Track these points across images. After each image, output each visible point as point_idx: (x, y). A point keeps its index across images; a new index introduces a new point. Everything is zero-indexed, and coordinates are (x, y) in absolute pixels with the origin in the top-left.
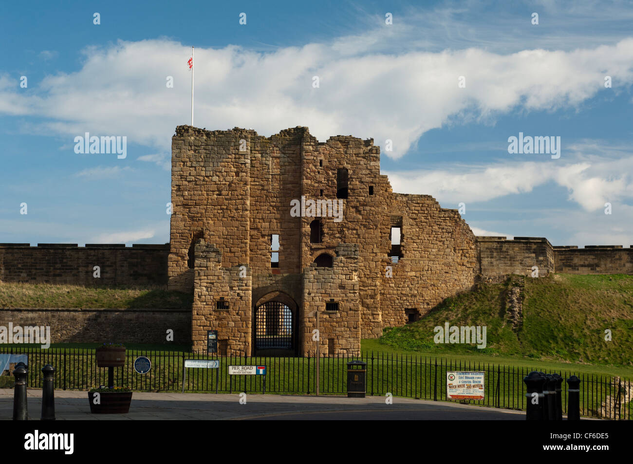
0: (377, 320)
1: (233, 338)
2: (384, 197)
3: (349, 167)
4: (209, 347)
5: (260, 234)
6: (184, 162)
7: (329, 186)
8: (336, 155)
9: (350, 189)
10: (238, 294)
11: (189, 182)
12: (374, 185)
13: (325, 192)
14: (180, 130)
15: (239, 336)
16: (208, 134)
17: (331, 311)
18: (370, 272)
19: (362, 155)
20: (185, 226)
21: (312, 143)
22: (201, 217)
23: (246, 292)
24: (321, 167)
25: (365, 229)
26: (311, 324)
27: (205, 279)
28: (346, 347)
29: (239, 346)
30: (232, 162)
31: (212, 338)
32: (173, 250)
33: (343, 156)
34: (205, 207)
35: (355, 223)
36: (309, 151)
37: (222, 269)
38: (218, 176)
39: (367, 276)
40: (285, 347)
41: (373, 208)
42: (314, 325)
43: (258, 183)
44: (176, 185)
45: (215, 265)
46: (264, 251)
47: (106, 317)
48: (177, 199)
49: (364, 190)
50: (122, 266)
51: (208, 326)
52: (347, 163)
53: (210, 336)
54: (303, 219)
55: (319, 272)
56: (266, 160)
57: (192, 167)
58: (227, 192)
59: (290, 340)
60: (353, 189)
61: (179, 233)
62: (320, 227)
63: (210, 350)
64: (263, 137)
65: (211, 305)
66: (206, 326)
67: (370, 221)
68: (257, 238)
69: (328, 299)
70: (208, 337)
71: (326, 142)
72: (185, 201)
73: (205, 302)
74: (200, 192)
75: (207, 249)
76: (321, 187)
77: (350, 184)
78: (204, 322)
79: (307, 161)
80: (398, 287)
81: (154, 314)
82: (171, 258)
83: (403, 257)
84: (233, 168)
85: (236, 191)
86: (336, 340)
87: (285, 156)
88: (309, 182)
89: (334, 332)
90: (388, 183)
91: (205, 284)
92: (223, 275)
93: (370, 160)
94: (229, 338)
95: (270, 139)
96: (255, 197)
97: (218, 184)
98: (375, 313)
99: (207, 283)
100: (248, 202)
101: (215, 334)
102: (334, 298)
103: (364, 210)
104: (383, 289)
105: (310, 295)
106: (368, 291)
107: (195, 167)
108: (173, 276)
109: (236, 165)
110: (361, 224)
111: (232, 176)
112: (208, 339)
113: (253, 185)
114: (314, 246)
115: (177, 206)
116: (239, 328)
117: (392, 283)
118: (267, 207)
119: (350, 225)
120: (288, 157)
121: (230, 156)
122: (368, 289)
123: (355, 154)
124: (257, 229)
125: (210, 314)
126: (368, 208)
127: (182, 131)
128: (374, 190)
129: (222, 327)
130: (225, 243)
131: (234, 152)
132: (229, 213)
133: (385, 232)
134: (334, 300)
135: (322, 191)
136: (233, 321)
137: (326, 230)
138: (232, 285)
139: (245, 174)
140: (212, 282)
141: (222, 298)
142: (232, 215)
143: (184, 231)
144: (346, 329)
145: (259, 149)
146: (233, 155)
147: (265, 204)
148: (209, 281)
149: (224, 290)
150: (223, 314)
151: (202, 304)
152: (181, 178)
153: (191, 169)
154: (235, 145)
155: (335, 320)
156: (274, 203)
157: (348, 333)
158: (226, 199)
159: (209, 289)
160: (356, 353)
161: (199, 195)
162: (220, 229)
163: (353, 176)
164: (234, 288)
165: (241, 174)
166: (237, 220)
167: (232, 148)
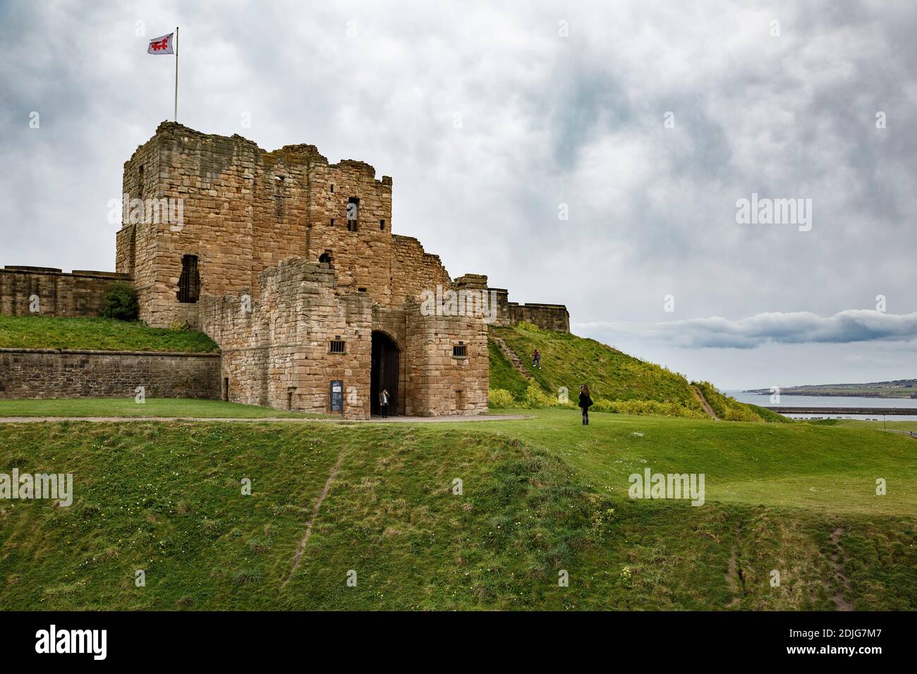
3: (361, 196)
4: (332, 404)
6: (175, 168)
7: (340, 216)
8: (348, 181)
10: (358, 333)
12: (386, 219)
13: (336, 222)
15: (358, 388)
17: (459, 357)
20: (175, 249)
21: (323, 165)
23: (365, 329)
24: (332, 193)
26: (437, 373)
27: (316, 310)
28: (474, 402)
29: (357, 401)
30: (233, 175)
31: (337, 391)
33: (355, 183)
34: (201, 226)
35: (366, 260)
36: (319, 173)
37: (337, 298)
38: (217, 190)
41: (385, 245)
42: (441, 373)
43: (260, 205)
44: (165, 196)
45: (329, 292)
47: (97, 362)
49: (376, 224)
50: (65, 297)
52: (359, 192)
53: (334, 388)
54: (311, 251)
58: (228, 211)
60: (365, 222)
62: (330, 262)
63: (334, 408)
64: (265, 151)
65: (323, 346)
66: (317, 374)
67: (382, 259)
69: (456, 342)
70: (331, 389)
71: (337, 165)
73: (316, 341)
74: (195, 208)
75: (320, 270)
76: (332, 215)
77: (364, 214)
78: (316, 369)
79: (317, 184)
81: (162, 359)
84: (234, 183)
85: (238, 210)
86: (463, 393)
87: (291, 176)
88: (319, 208)
89: (462, 383)
91: (316, 318)
92: (339, 307)
93: (383, 192)
95: (273, 153)
96: (258, 221)
97: (217, 200)
99: (319, 316)
100: (250, 226)
101: (340, 385)
102: (462, 341)
103: (376, 246)
105: (437, 336)
107: (189, 175)
109: (238, 179)
111: (234, 193)
112: (332, 393)
113: (256, 206)
116: (357, 378)
118: (269, 234)
119: (361, 261)
120: (294, 178)
121: (231, 168)
123: (367, 183)
124: (258, 259)
125: (323, 358)
126: (380, 244)
128: (386, 225)
129: (337, 376)
130: (224, 273)
131: (236, 164)
132: (230, 237)
135: (333, 221)
136: (351, 368)
137: (337, 266)
138: (349, 319)
139: (248, 191)
140: (326, 314)
141: (338, 337)
142: (234, 240)
143: (174, 255)
144: (474, 379)
145: (261, 164)
146: (235, 168)
147: (268, 230)
148: (321, 313)
149: (340, 325)
150: (338, 357)
151: (312, 344)
152: (171, 188)
153: (184, 177)
154: (238, 156)
155: (463, 367)
156: (278, 231)
157: (476, 383)
158: (226, 220)
159: (321, 323)
160: (485, 408)
161: (193, 212)
162: (219, 255)
163: (365, 208)
164: (352, 324)
165: (243, 191)
166: (239, 246)
167: (234, 158)
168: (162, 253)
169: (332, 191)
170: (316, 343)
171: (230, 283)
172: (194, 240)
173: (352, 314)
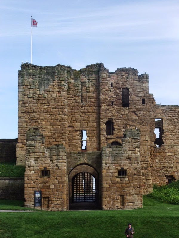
0: (149, 183)
1: (53, 196)
2: (151, 107)
3: (129, 87)
4: (35, 203)
5: (75, 130)
6: (26, 86)
7: (117, 99)
8: (121, 79)
9: (130, 101)
10: (57, 165)
11: (29, 98)
12: (145, 98)
13: (115, 103)
14: (23, 66)
15: (57, 194)
16: (41, 68)
17: (122, 176)
18: (145, 152)
19: (137, 79)
20: (27, 126)
21: (106, 73)
22: (37, 120)
23: (62, 163)
24: (112, 88)
25: (141, 125)
26: (107, 186)
27: (33, 155)
28: (132, 201)
29: (57, 201)
30: (56, 85)
31: (38, 196)
32: (19, 140)
33: (125, 80)
34: (39, 113)
35: (134, 122)
36: (104, 78)
37: (45, 148)
38: (48, 94)
39: (142, 155)
40: (92, 201)
41: (145, 113)
42: (109, 186)
43: (72, 98)
44: (21, 100)
45: (40, 145)
46: (77, 140)
48: (21, 109)
49: (139, 101)
51: (36, 188)
52: (128, 85)
54: (101, 120)
55: (112, 149)
56: (77, 84)
57: (31, 88)
58: (53, 104)
59: (95, 196)
60: (132, 101)
61: (23, 130)
62: (112, 125)
63: (36, 204)
64: (75, 70)
65: (37, 173)
66: (34, 188)
67: (144, 121)
68: (72, 132)
69: (119, 168)
70: (35, 195)
71: (114, 72)
72: (27, 110)
73: (34, 171)
74: (36, 104)
75: (35, 134)
76: (112, 99)
77: (131, 97)
78: (33, 185)
79: (103, 83)
80: (161, 162)
82: (18, 146)
83: (164, 144)
84: (56, 89)
85: (59, 103)
86: (125, 196)
87: (89, 81)
88: (104, 97)
89: (124, 191)
90: (153, 99)
91: (33, 159)
92: (46, 152)
93: (143, 83)
94: (50, 196)
95: (80, 71)
96: (71, 107)
97: (47, 99)
98: (148, 178)
99: (35, 158)
100: (66, 110)
101: (40, 193)
102: (123, 167)
103: (139, 114)
104: (152, 164)
105: (107, 165)
106: (143, 164)
107: (33, 89)
108: (19, 157)
109: (59, 87)
110: (138, 123)
111: (56, 94)
112: (35, 197)
113: (69, 100)
114: (109, 137)
115: (21, 113)
116: (57, 189)
117: (157, 160)
118: (78, 113)
119: (131, 123)
120: (91, 82)
121: (54, 82)
122: (143, 163)
123: (133, 79)
124: (72, 127)
125: (37, 179)
126: (142, 112)
127: (25, 67)
128: (145, 101)
129: (45, 188)
130: (52, 136)
131: (57, 79)
132: (55, 117)
133: (152, 128)
134: (123, 168)
135: (112, 102)
136: (53, 184)
137: (116, 127)
138: (52, 159)
139: (64, 92)
140: (38, 156)
141: (45, 168)
142: (56, 118)
143: (26, 129)
144: (132, 188)
145: (73, 77)
146: (57, 81)
147: (77, 111)
148: (36, 156)
149: (46, 162)
150: (46, 179)
151: (31, 172)
152: (24, 96)
153: (30, 90)
154: (58, 75)
155: (124, 182)
156: (83, 111)
157: (134, 191)
158: (52, 108)
159: (36, 161)
160: (140, 205)
161: (35, 106)
162: (49, 127)
163: (132, 93)
164: (53, 161)
165: (62, 93)
166: (60, 121)
167: (56, 76)
168: (21, 128)
169: (112, 86)
170: (33, 172)
171: (56, 141)
172: (36, 120)
173: (54, 155)
